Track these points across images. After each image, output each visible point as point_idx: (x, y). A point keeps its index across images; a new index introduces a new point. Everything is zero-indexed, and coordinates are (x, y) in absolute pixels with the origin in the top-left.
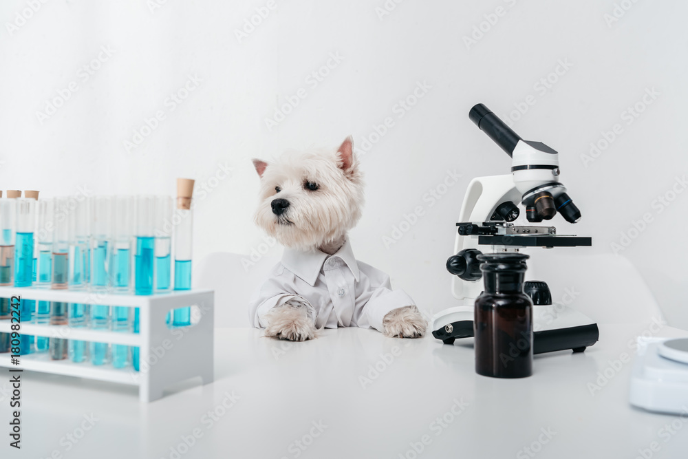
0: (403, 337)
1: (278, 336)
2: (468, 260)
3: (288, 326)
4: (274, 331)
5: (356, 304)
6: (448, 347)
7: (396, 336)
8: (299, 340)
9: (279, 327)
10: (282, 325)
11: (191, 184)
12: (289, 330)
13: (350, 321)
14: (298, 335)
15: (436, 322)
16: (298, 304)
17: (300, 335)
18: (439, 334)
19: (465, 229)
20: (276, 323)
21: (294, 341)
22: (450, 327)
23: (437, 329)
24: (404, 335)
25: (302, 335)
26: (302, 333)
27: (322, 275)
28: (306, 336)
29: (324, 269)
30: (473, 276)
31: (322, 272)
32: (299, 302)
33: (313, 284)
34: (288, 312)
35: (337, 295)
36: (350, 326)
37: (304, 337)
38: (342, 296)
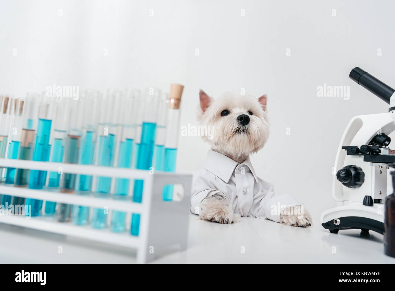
0: (298, 226)
1: (212, 220)
2: (353, 172)
3: (219, 213)
4: (209, 217)
5: (254, 199)
6: (334, 235)
7: (293, 225)
8: (227, 223)
9: (213, 213)
10: (215, 212)
11: (182, 88)
12: (220, 216)
13: (248, 213)
14: (226, 220)
15: (325, 216)
16: (220, 197)
17: (228, 220)
18: (326, 225)
19: (352, 151)
20: (210, 211)
21: (224, 223)
22: (338, 220)
23: (326, 222)
24: (299, 224)
25: (229, 220)
26: (229, 218)
27: (233, 177)
28: (232, 221)
29: (235, 172)
30: (356, 184)
31: (233, 174)
32: (221, 196)
33: (227, 182)
34: (216, 202)
35: (242, 191)
36: (247, 217)
37: (230, 221)
38: (245, 193)
